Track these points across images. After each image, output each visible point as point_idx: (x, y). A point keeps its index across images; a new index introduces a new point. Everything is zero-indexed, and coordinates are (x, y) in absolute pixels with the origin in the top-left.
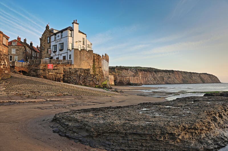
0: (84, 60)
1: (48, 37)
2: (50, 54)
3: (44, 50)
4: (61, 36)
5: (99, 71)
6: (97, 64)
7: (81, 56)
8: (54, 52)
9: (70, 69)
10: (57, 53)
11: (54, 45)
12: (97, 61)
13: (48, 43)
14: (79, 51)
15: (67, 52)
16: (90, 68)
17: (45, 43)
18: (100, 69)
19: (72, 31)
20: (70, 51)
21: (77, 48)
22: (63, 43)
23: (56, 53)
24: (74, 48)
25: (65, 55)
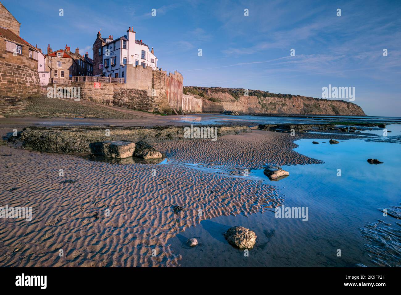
0: (139, 79)
1: (99, 49)
2: (102, 70)
3: (95, 64)
4: (114, 47)
5: (159, 93)
6: (157, 84)
7: (136, 73)
8: (107, 67)
9: (121, 89)
10: (110, 69)
11: (106, 59)
12: (157, 80)
13: (100, 56)
14: (134, 67)
15: (120, 69)
16: (147, 89)
17: (96, 56)
18: (162, 90)
19: (127, 42)
20: (123, 67)
21: (132, 64)
22: (116, 57)
23: (108, 69)
24: (129, 64)
25: (118, 71)
